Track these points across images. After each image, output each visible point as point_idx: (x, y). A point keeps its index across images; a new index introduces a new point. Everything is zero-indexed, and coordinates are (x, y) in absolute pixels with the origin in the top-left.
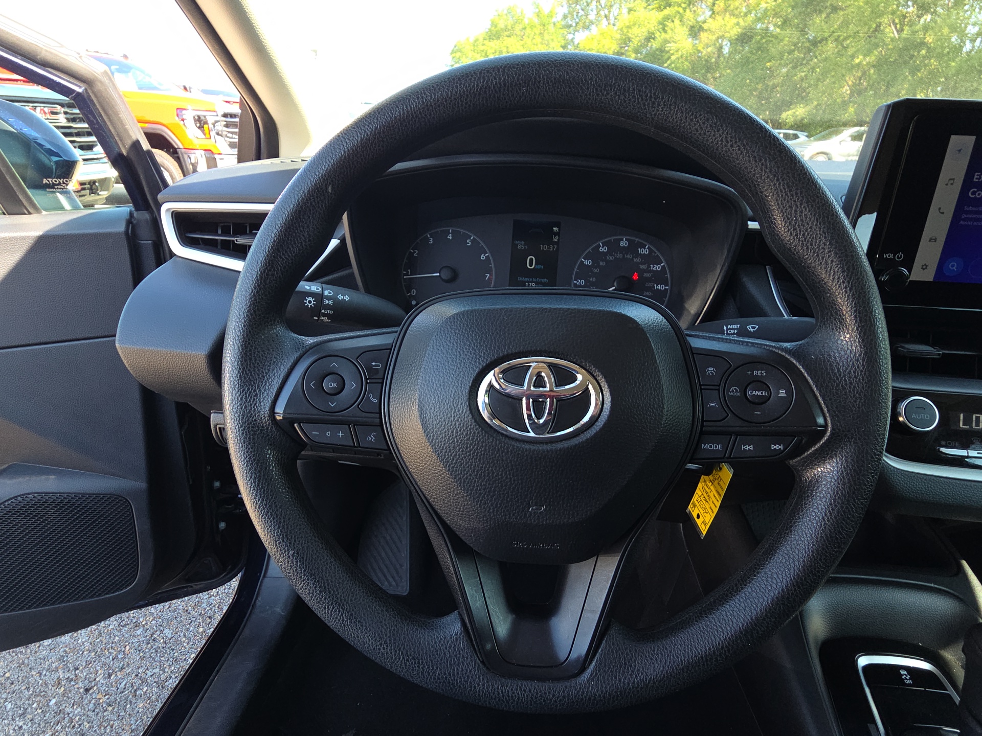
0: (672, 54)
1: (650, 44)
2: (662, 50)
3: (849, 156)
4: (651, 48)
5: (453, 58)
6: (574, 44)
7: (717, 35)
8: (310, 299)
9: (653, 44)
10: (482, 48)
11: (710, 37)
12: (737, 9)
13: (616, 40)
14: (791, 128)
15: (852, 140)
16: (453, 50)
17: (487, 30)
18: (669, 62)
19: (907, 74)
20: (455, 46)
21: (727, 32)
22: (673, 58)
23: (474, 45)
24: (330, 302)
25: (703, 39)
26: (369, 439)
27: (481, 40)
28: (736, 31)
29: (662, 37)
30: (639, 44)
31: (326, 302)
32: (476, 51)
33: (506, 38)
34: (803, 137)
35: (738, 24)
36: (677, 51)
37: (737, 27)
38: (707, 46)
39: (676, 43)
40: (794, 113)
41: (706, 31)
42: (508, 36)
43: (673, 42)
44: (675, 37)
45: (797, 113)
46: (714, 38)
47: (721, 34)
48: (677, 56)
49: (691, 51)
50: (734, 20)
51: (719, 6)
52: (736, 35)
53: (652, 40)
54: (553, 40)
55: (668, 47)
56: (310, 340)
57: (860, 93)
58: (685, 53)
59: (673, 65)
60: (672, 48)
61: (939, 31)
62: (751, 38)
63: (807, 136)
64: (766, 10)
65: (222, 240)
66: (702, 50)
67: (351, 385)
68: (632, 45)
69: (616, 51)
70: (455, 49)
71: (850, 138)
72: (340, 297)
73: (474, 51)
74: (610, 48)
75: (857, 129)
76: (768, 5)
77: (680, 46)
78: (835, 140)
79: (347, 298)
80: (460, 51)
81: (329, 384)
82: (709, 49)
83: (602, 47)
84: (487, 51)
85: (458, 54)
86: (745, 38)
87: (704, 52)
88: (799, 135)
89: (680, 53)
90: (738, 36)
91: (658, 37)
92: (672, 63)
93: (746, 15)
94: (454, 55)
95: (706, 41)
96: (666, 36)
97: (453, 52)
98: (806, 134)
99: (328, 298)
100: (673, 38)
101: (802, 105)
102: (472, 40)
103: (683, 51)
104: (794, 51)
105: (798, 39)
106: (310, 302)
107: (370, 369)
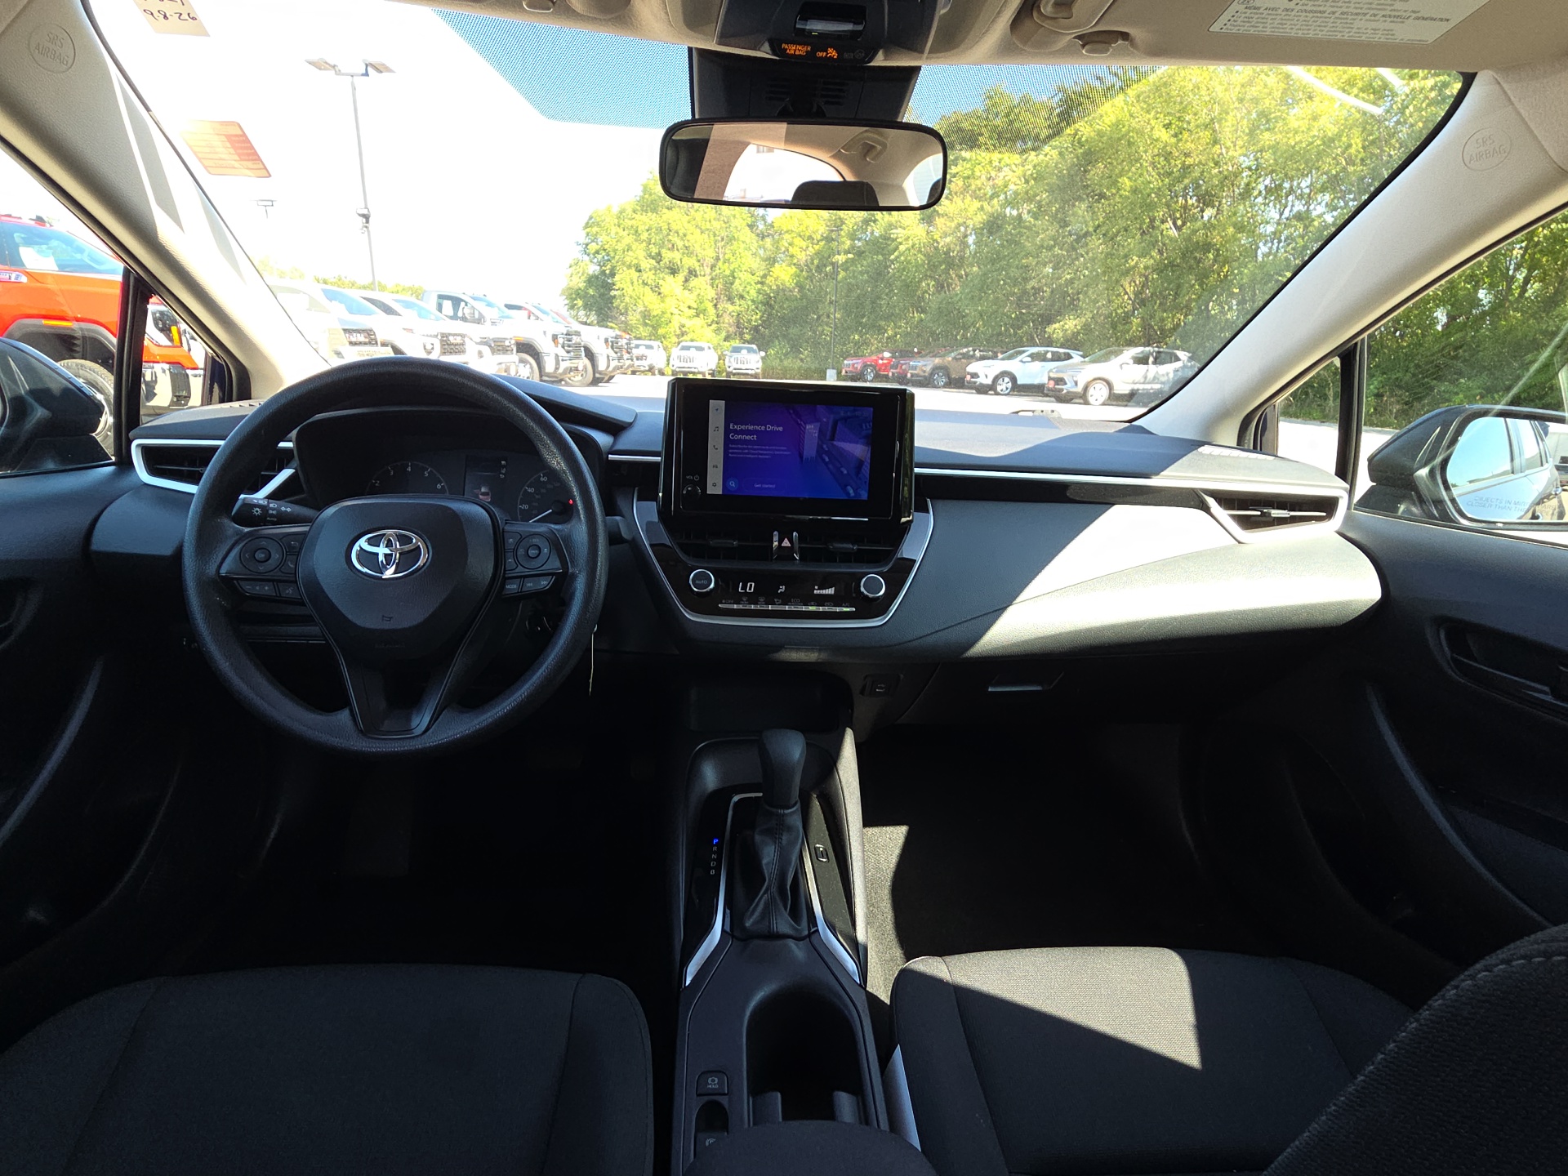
0: (901, 243)
1: (869, 228)
2: (886, 238)
3: (1134, 383)
4: (872, 233)
5: (588, 234)
6: (765, 222)
7: (956, 222)
8: (258, 509)
9: (874, 228)
10: (630, 223)
11: (948, 224)
12: (980, 189)
13: (824, 220)
14: (1062, 346)
15: (1134, 363)
16: (587, 223)
17: (638, 199)
18: (896, 254)
19: (1193, 282)
20: (591, 218)
21: (970, 219)
22: (902, 248)
23: (619, 218)
24: (274, 512)
25: (939, 226)
26: (287, 592)
27: (629, 211)
28: (980, 218)
29: (886, 220)
30: (855, 228)
31: (271, 512)
32: (622, 226)
33: (665, 211)
34: (1076, 357)
35: (982, 208)
36: (907, 239)
37: (982, 213)
38: (945, 235)
39: (904, 229)
40: (1063, 326)
41: (943, 216)
42: (668, 209)
43: (901, 227)
44: (902, 221)
45: (1067, 327)
46: (953, 225)
47: (961, 221)
48: (907, 246)
49: (925, 241)
50: (977, 204)
51: (957, 184)
52: (980, 223)
53: (872, 224)
54: (734, 216)
55: (894, 233)
56: (246, 530)
57: (1143, 303)
58: (917, 242)
59: (902, 258)
60: (899, 236)
61: (1223, 231)
62: (1000, 228)
63: (1081, 356)
64: (1016, 193)
65: (188, 470)
66: (939, 240)
67: (276, 556)
68: (846, 228)
69: (825, 235)
70: (591, 222)
71: (1132, 361)
72: (283, 509)
73: (619, 226)
74: (817, 231)
75: (1140, 349)
76: (1018, 187)
77: (910, 232)
78: (1115, 362)
79: (289, 510)
80: (598, 225)
81: (260, 555)
82: (948, 240)
83: (804, 229)
84: (637, 227)
85: (595, 229)
86: (993, 225)
87: (942, 244)
88: (1073, 355)
89: (910, 242)
90: (984, 224)
91: (880, 220)
92: (901, 255)
93: (992, 197)
94: (588, 230)
95: (944, 229)
96: (891, 219)
97: (587, 226)
98: (1081, 353)
99: (273, 509)
100: (900, 222)
101: (1071, 317)
102: (615, 210)
103: (914, 239)
104: (1054, 246)
105: (1057, 231)
106: (257, 511)
107: (290, 546)
